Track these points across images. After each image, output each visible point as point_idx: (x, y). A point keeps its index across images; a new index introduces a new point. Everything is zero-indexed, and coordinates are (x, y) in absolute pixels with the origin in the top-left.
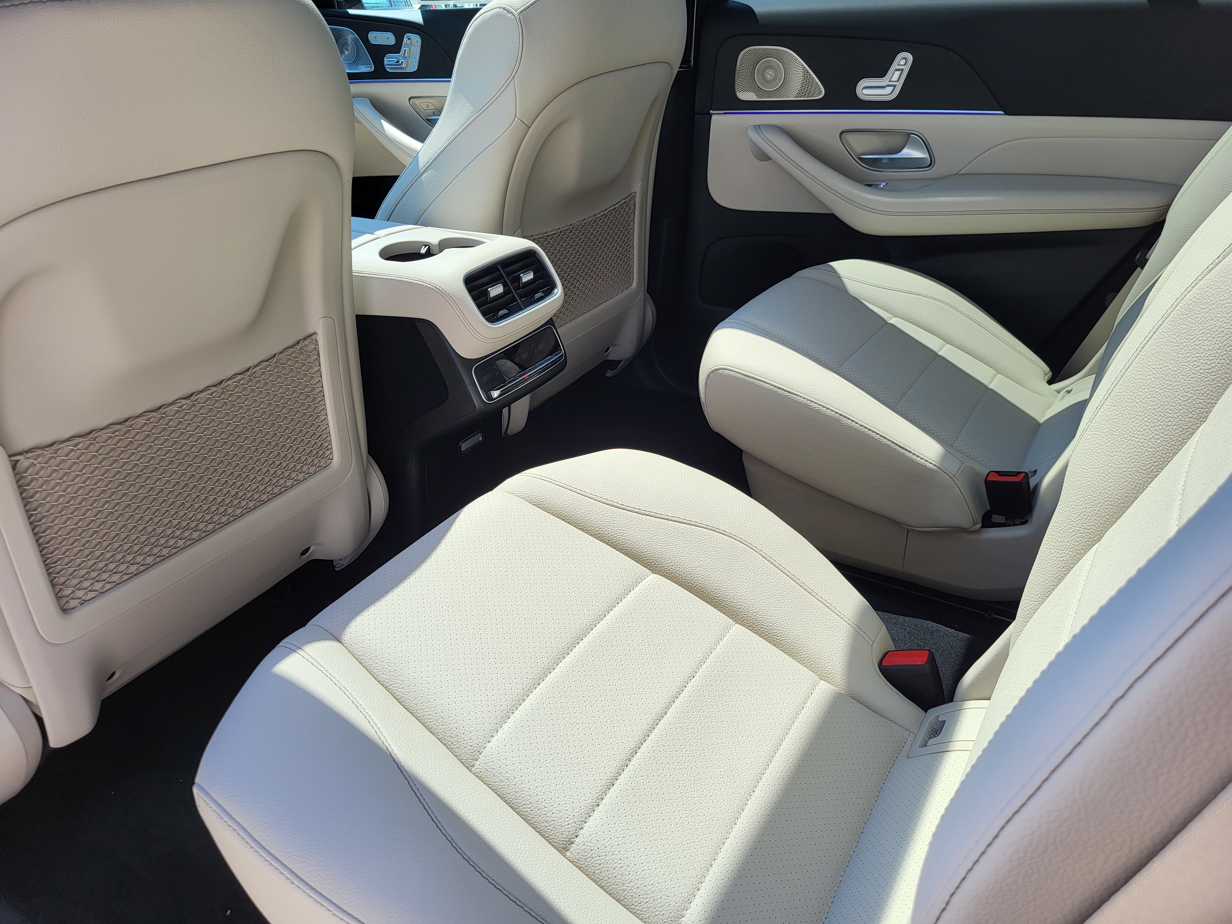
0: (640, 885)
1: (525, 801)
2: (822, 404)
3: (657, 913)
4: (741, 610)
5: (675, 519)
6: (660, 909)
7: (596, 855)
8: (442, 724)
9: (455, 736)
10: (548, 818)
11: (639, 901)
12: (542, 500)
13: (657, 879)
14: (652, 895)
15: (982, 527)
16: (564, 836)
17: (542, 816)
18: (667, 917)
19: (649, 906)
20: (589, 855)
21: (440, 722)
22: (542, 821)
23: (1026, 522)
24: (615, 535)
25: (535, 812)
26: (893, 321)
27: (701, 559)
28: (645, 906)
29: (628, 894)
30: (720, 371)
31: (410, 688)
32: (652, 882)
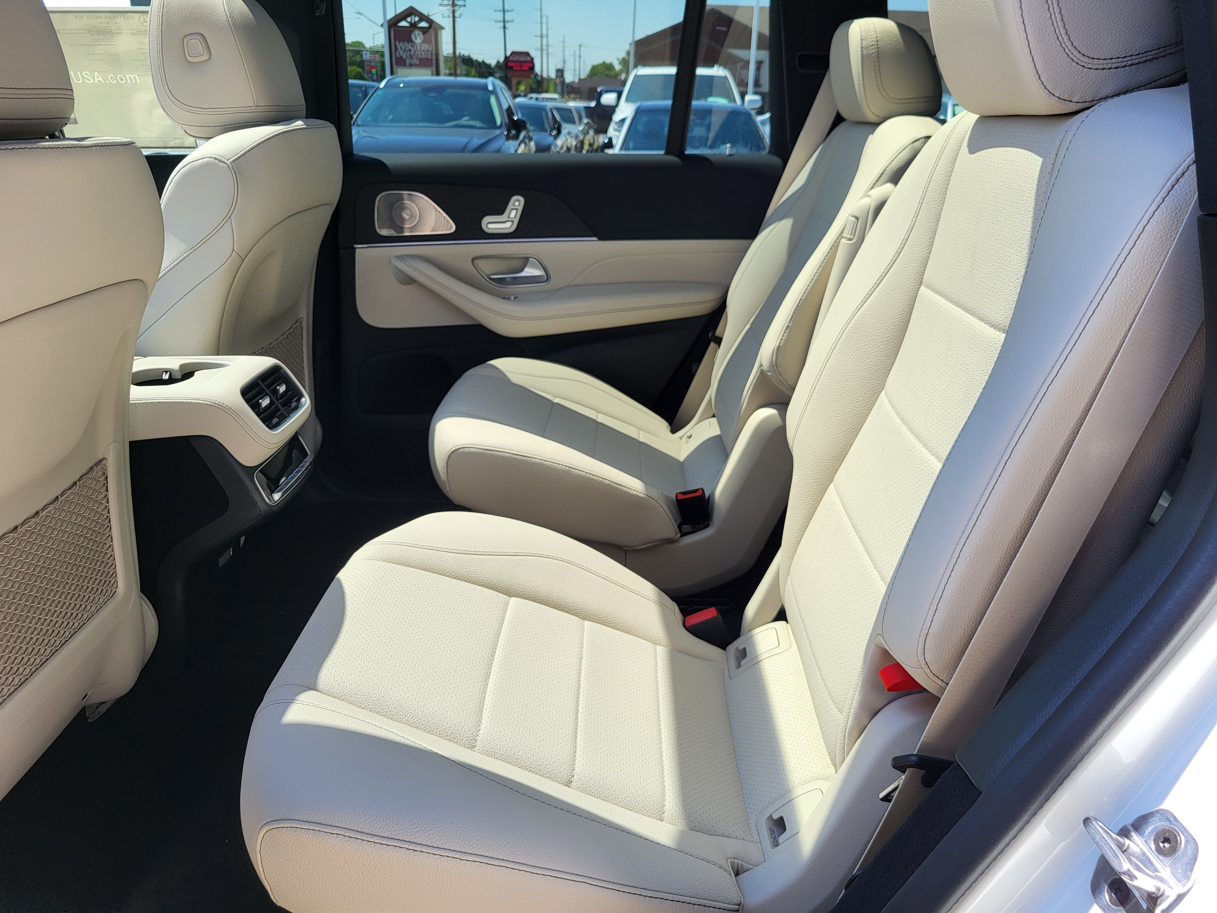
0: (630, 793)
1: (527, 763)
2: (554, 461)
3: (648, 809)
4: (582, 610)
5: (510, 554)
6: (649, 806)
7: (592, 784)
8: (436, 728)
9: (451, 734)
10: (548, 770)
11: (633, 806)
12: (400, 560)
13: (638, 787)
14: (640, 798)
15: (681, 536)
16: (564, 778)
17: (544, 769)
18: (655, 809)
19: (641, 806)
20: (588, 786)
21: (434, 727)
22: (544, 773)
23: (708, 526)
24: (470, 575)
25: (536, 768)
26: (556, 400)
27: (540, 579)
28: (638, 808)
29: (624, 803)
30: (461, 450)
31: (397, 708)
32: (636, 789)
